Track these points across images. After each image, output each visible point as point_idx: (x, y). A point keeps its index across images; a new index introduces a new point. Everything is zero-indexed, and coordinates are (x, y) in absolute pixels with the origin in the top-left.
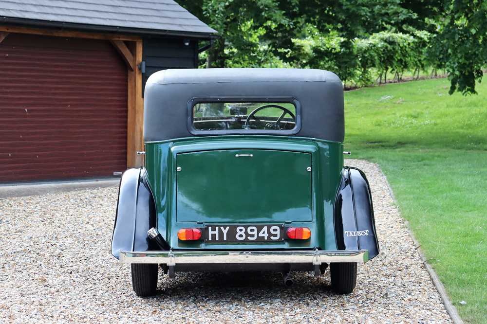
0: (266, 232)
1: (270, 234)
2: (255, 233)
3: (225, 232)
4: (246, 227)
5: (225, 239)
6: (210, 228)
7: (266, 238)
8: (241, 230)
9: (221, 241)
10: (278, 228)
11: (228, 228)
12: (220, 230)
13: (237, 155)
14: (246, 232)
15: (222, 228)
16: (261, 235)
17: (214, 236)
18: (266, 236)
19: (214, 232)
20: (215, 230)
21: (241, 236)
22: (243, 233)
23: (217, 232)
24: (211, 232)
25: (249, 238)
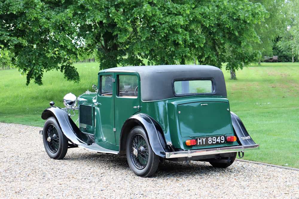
0: (219, 139)
1: (221, 140)
2: (215, 140)
3: (204, 140)
4: (212, 138)
5: (204, 144)
6: (198, 139)
7: (219, 142)
8: (210, 139)
9: (203, 145)
10: (223, 137)
11: (205, 138)
12: (202, 139)
13: (202, 105)
14: (212, 140)
15: (203, 139)
16: (217, 141)
17: (200, 142)
18: (219, 141)
19: (200, 141)
20: (200, 140)
21: (210, 142)
22: (211, 140)
23: (201, 141)
24: (199, 141)
25: (213, 143)
